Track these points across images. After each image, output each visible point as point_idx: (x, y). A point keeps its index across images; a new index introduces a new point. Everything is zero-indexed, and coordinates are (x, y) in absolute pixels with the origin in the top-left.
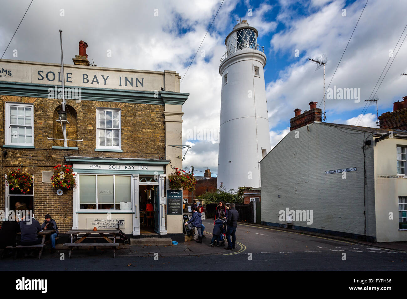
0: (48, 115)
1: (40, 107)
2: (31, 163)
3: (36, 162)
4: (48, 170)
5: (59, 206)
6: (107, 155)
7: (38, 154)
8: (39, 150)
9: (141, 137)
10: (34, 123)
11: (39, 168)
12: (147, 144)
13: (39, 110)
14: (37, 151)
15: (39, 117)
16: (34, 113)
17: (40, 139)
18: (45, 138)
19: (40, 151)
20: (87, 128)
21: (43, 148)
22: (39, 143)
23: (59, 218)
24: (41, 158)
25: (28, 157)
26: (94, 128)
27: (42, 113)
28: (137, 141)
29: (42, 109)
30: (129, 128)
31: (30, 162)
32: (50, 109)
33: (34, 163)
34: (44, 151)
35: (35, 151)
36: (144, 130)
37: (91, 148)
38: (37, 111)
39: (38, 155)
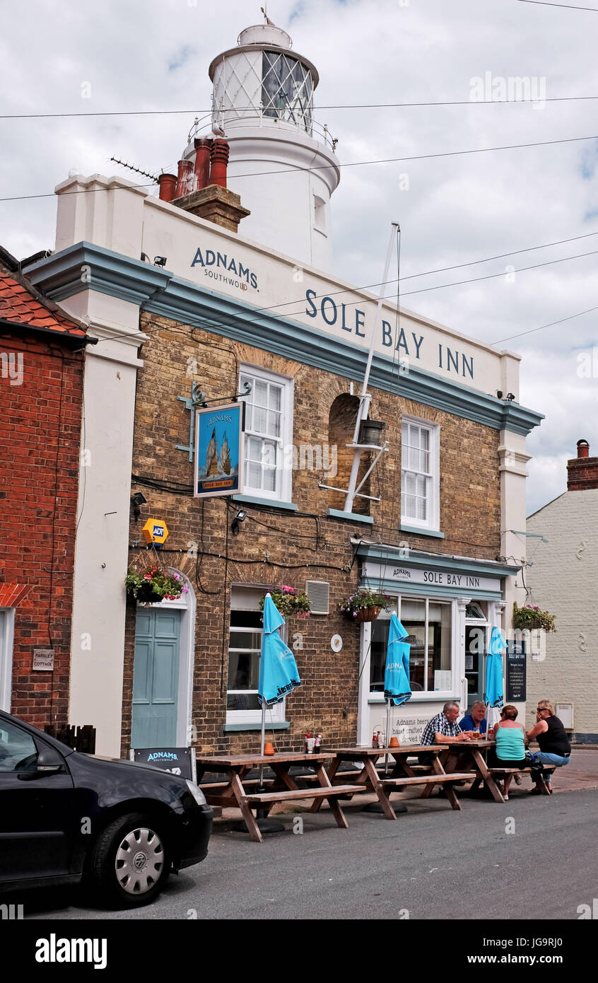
0: (319, 418)
1: (305, 391)
2: (284, 554)
3: (295, 551)
4: (318, 576)
5: (333, 682)
6: (419, 543)
7: (300, 528)
8: (301, 517)
9: (468, 504)
10: (294, 436)
11: (299, 569)
12: (476, 521)
13: (304, 400)
14: (297, 518)
15: (303, 421)
16: (295, 408)
17: (304, 485)
18: (314, 482)
19: (302, 519)
20: (387, 466)
21: (309, 512)
22: (303, 497)
23: (333, 719)
24: (305, 542)
25: (280, 534)
26: (398, 468)
27: (310, 408)
28: (463, 513)
29: (310, 399)
30: (451, 477)
31: (284, 550)
32: (322, 399)
33: (291, 555)
34: (310, 519)
35: (293, 518)
36: (472, 486)
37: (393, 521)
38: (300, 402)
39: (298, 531)
